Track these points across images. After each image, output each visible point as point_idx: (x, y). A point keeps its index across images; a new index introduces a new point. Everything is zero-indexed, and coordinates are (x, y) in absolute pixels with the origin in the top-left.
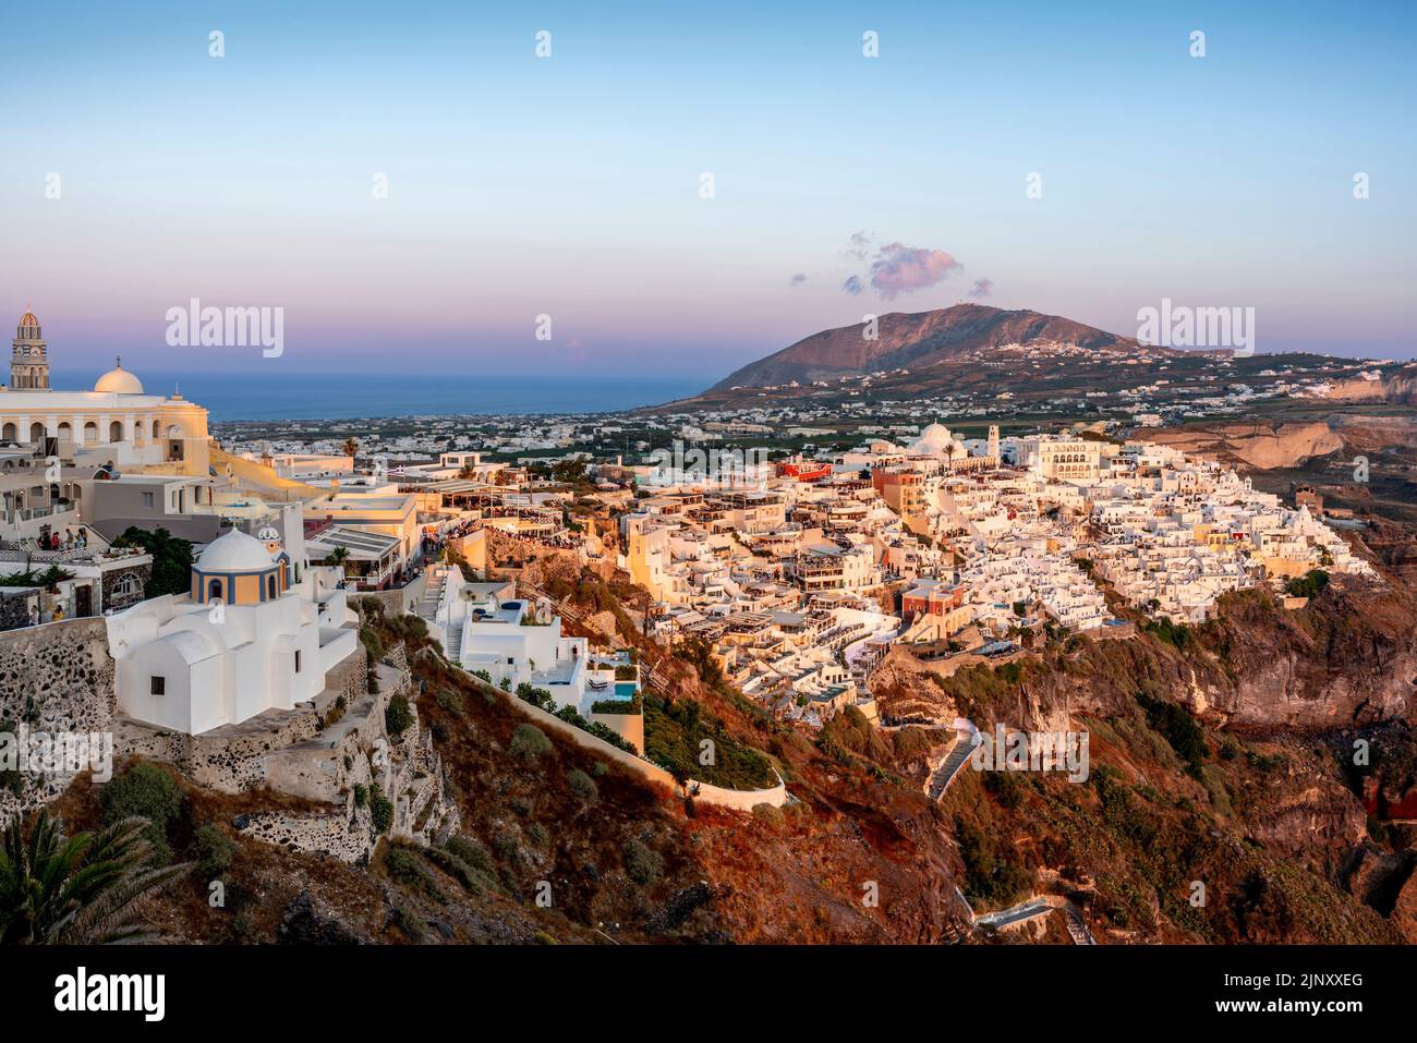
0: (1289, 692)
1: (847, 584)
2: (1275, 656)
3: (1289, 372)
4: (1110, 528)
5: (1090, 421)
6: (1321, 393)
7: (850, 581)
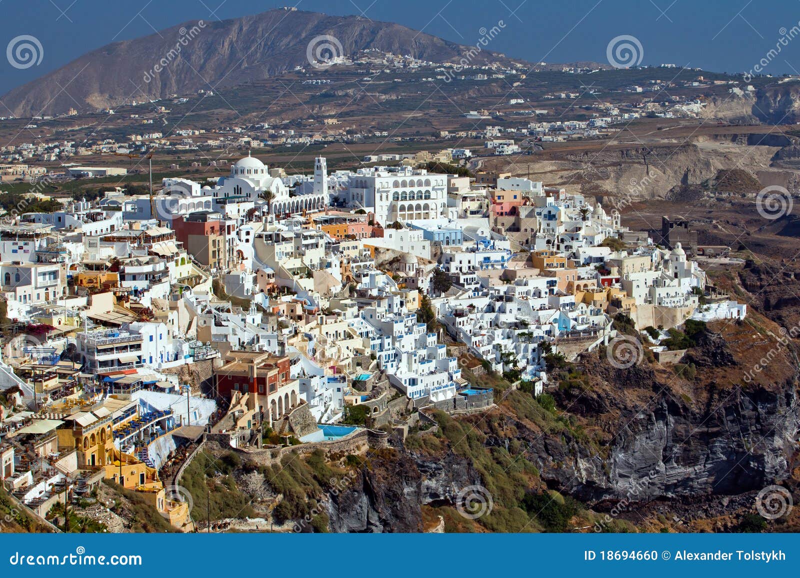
0: (666, 460)
1: (148, 361)
2: (650, 419)
3: (657, 88)
4: (462, 278)
5: (434, 150)
6: (692, 111)
7: (151, 358)
